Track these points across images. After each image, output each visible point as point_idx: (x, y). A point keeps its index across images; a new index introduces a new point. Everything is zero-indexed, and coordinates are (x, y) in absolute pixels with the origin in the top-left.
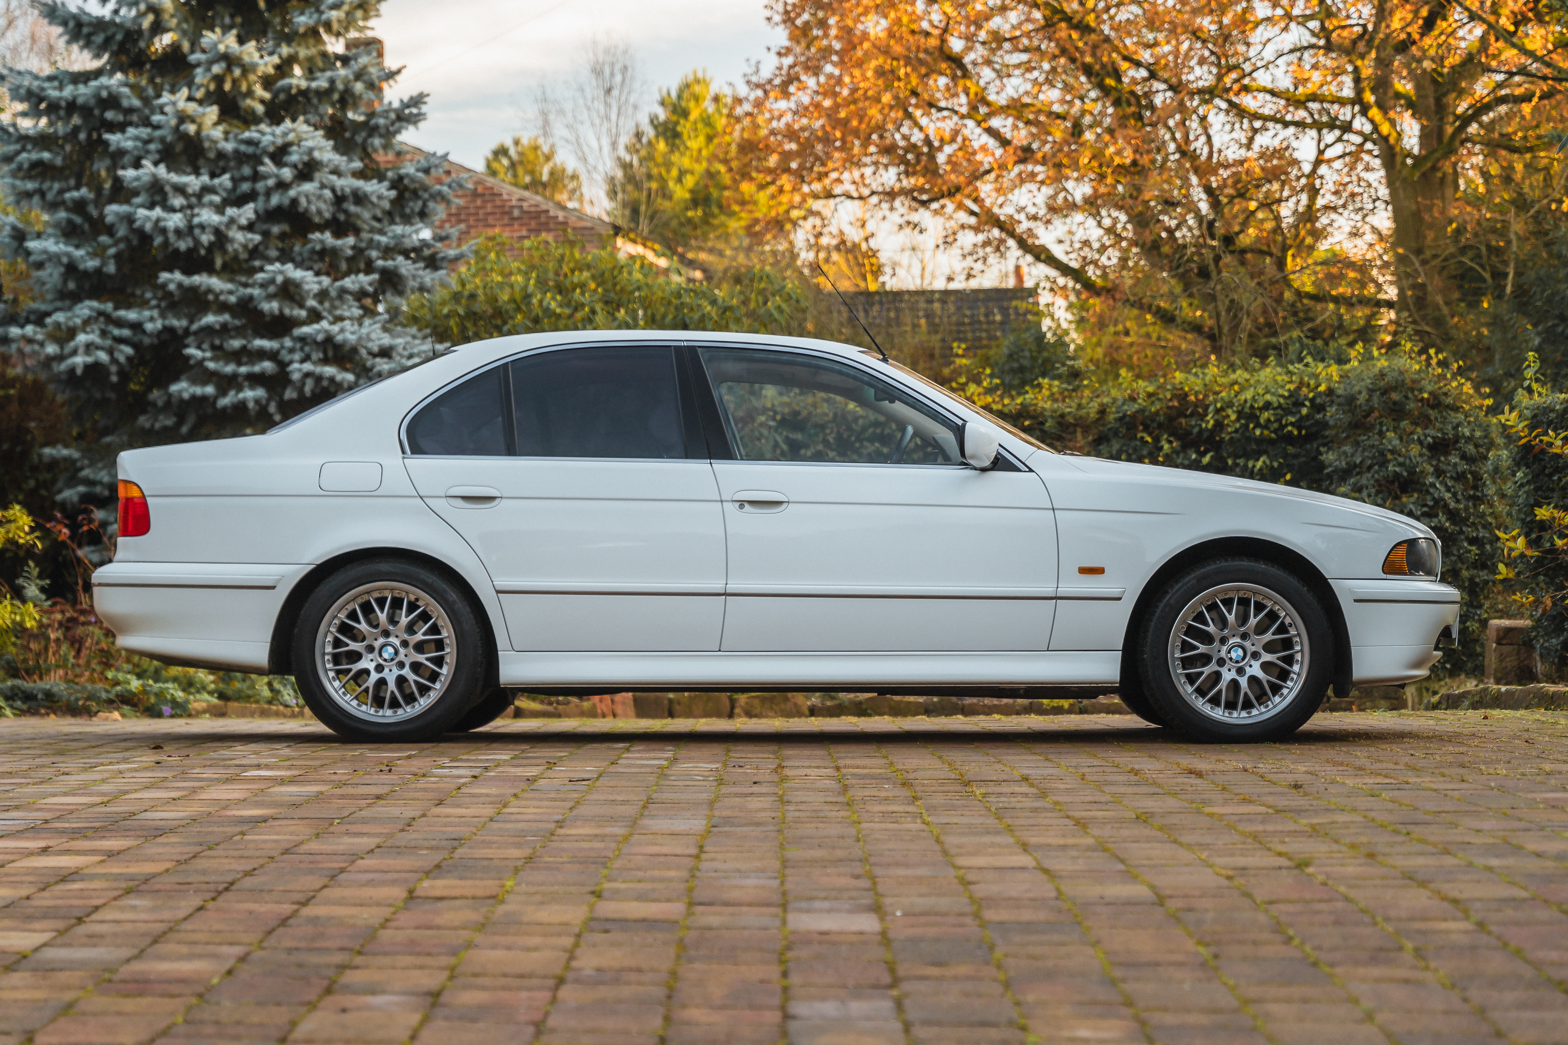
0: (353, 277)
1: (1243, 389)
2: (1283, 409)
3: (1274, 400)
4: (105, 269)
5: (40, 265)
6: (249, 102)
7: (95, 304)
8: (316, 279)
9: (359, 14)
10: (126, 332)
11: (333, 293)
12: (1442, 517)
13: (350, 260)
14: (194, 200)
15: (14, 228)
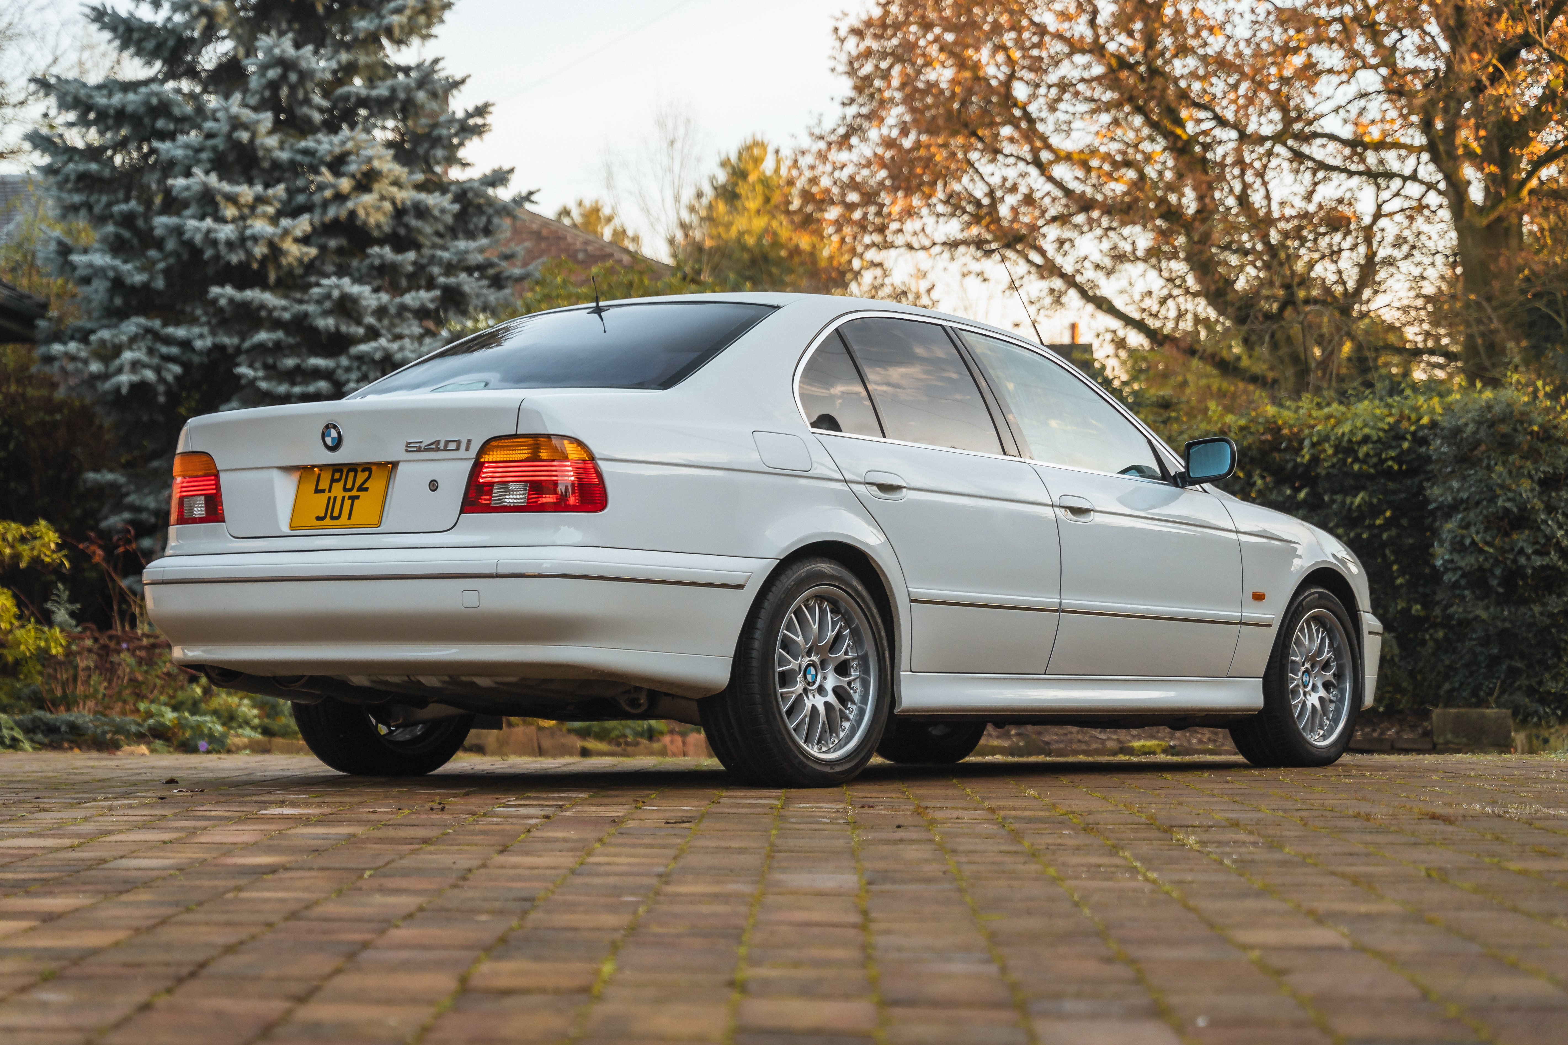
0: (413, 293)
1: (1339, 423)
2: (1383, 443)
3: (1374, 434)
4: (153, 285)
5: (86, 281)
6: (305, 110)
7: (142, 320)
8: (374, 296)
9: (422, 19)
10: (174, 350)
11: (393, 310)
12: (1554, 556)
13: (411, 277)
14: (246, 211)
15: (60, 243)
